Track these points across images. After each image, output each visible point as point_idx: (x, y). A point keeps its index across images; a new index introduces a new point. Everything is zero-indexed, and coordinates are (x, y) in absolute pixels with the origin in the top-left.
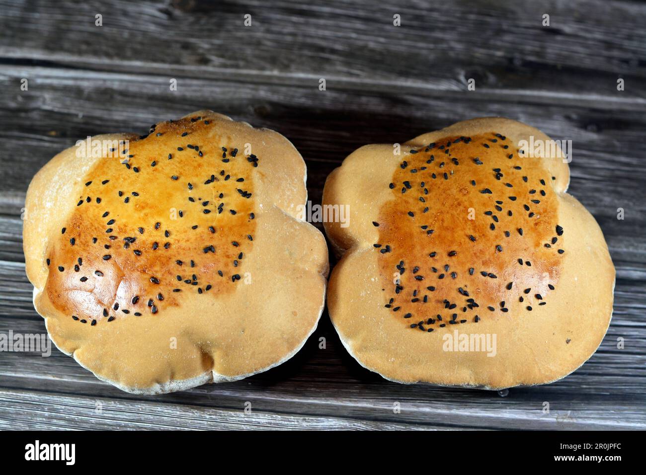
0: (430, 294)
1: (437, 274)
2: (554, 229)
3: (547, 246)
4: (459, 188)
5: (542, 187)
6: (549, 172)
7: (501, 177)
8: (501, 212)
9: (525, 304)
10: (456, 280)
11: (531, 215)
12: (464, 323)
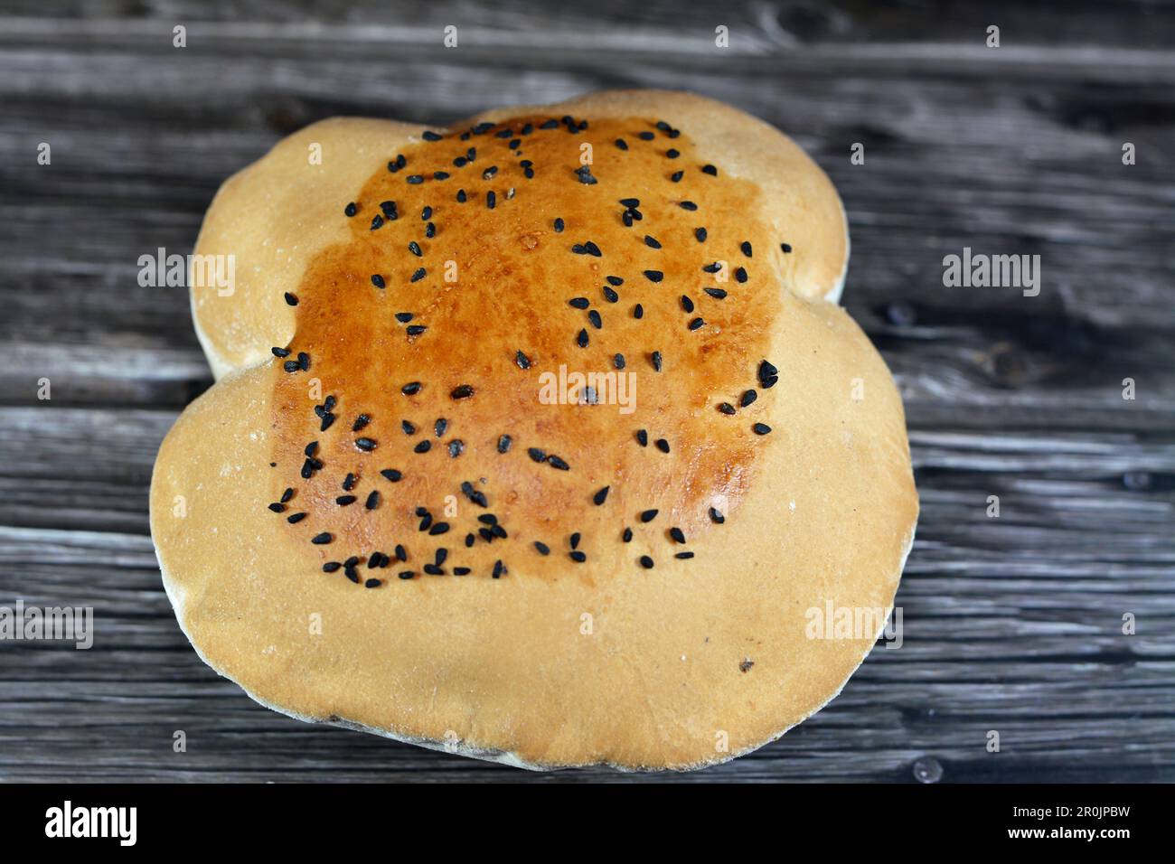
0: (386, 488)
1: (415, 440)
2: (753, 369)
3: (725, 409)
4: (518, 231)
5: (741, 261)
6: (773, 228)
7: (634, 221)
8: (614, 305)
9: (636, 549)
10: (461, 461)
11: (695, 324)
12: (463, 577)
